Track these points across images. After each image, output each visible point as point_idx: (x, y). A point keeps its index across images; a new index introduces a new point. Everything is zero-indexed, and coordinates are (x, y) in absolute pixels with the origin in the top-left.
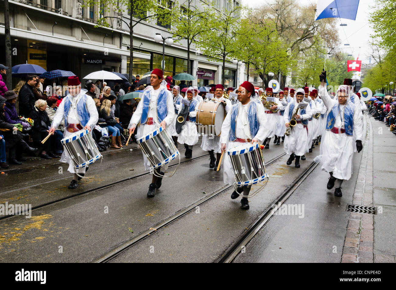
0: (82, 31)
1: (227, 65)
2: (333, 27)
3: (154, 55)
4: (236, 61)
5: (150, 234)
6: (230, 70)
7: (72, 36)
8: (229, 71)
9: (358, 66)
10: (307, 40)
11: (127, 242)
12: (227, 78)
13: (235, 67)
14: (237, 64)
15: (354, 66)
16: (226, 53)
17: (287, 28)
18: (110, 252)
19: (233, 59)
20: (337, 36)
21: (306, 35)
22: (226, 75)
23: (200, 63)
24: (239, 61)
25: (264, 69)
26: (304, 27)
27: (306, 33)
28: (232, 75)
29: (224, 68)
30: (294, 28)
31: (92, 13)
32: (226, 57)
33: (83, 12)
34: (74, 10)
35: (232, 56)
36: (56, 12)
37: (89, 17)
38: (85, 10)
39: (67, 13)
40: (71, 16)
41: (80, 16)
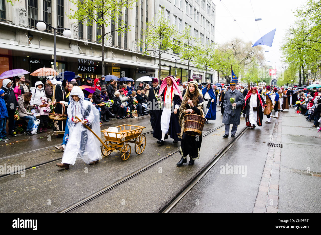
0: (137, 58)
1: (208, 72)
2: (262, 52)
3: (171, 68)
4: (212, 70)
5: (168, 156)
7: (132, 60)
8: (209, 75)
10: (248, 59)
11: (157, 160)
12: (208, 79)
13: (212, 73)
15: (273, 72)
16: (207, 66)
17: (238, 53)
18: (149, 164)
19: (211, 69)
20: (264, 57)
21: (248, 56)
22: (208, 77)
23: (194, 71)
25: (227, 74)
26: (247, 52)
27: (248, 55)
28: (210, 77)
29: (206, 73)
30: (242, 53)
31: (141, 49)
32: (207, 68)
33: (137, 48)
34: (133, 48)
35: (210, 67)
36: (125, 49)
37: (140, 51)
38: (138, 47)
39: (130, 49)
40: (131, 51)
41: (136, 51)
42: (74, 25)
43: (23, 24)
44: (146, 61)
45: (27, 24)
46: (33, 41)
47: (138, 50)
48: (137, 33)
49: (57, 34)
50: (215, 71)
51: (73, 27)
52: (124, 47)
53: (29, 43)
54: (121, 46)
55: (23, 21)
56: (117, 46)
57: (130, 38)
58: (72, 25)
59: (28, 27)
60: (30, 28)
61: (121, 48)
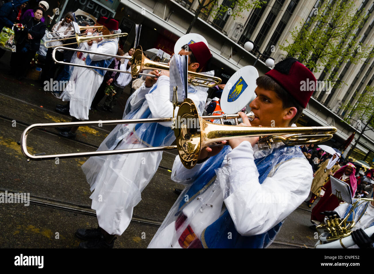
0: (333, 120)
3: (372, 152)
5: (302, 247)
7: (326, 120)
31: (344, 113)
33: (339, 110)
34: (334, 107)
36: (324, 105)
37: (341, 114)
38: (341, 110)
39: (330, 107)
40: (331, 110)
41: (336, 112)
42: (282, 56)
43: (234, 38)
44: (342, 129)
45: (237, 39)
46: (235, 57)
47: (339, 113)
48: (348, 93)
49: (260, 59)
51: (279, 58)
52: (324, 102)
53: (230, 57)
54: (321, 100)
55: (235, 35)
56: (317, 97)
57: (337, 96)
58: (280, 55)
59: (237, 42)
60: (238, 43)
61: (319, 102)
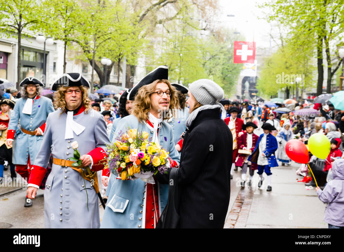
1: (24, 42)
4: (42, 38)
6: (36, 53)
8: (35, 55)
9: (250, 53)
12: (31, 67)
13: (40, 47)
14: (45, 43)
15: (244, 53)
16: (22, 23)
19: (38, 33)
22: (29, 61)
24: (47, 38)
25: (94, 53)
28: (39, 61)
29: (22, 49)
32: (25, 31)
35: (34, 28)
50: (51, 41)
